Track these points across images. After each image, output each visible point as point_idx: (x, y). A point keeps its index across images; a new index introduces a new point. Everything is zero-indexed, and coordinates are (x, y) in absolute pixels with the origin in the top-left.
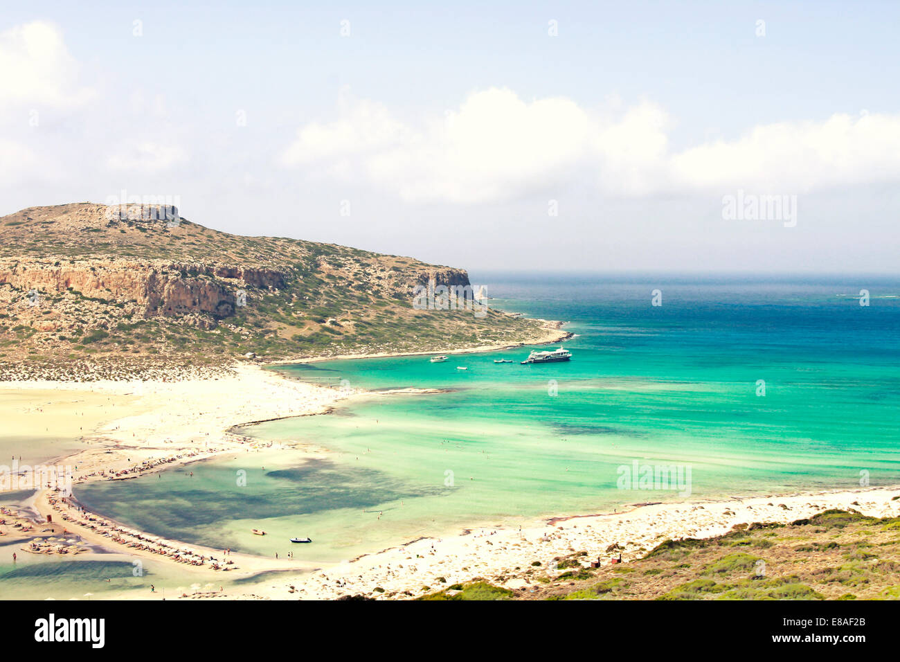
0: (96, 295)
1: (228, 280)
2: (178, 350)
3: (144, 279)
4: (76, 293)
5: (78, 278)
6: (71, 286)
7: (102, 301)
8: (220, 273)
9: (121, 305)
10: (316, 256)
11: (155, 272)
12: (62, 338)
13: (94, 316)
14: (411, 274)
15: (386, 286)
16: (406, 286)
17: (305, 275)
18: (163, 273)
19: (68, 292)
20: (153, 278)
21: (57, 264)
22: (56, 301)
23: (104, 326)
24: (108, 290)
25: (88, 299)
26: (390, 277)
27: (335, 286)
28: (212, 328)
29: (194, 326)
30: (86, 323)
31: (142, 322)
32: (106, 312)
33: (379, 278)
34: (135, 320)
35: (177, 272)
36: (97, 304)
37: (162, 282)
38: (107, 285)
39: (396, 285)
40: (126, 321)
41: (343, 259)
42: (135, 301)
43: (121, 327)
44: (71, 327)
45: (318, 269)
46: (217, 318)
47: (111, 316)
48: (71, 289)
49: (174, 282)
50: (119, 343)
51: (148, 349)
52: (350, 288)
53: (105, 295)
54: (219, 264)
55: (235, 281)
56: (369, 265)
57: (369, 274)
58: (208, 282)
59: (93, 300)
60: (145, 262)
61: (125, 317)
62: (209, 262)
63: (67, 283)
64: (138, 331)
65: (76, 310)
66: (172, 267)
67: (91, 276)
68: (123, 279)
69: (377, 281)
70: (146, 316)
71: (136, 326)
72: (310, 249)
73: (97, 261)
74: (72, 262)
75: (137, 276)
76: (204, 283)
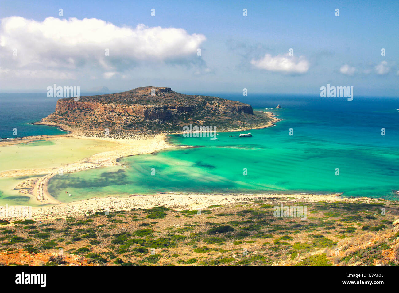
0: (133, 115)
1: (171, 110)
2: (149, 130)
3: (144, 111)
4: (128, 114)
5: (129, 110)
6: (128, 112)
7: (134, 116)
8: (170, 108)
9: (138, 118)
10: (206, 101)
11: (148, 109)
12: (121, 126)
13: (131, 120)
14: (231, 107)
15: (223, 110)
16: (228, 110)
17: (199, 107)
18: (150, 109)
19: (127, 114)
20: (147, 110)
21: (125, 107)
22: (124, 116)
23: (133, 123)
24: (136, 113)
25: (131, 115)
26: (225, 107)
27: (207, 110)
28: (162, 123)
29: (157, 123)
30: (128, 122)
31: (143, 122)
32: (134, 119)
33: (221, 108)
34: (141, 121)
35: (153, 109)
36: (132, 117)
37: (149, 112)
38: (135, 112)
39: (226, 110)
40: (138, 121)
41: (214, 102)
42: (142, 116)
43: (137, 123)
44: (124, 123)
45: (205, 105)
46: (164, 120)
47: (135, 120)
48: (127, 113)
49: (152, 112)
50: (134, 127)
51: (141, 129)
52: (212, 111)
53: (135, 115)
54: (171, 105)
55: (174, 110)
56: (220, 104)
57: (219, 107)
58: (162, 111)
59: (132, 116)
60: (145, 106)
61: (139, 120)
62: (168, 105)
63: (127, 111)
64: (141, 124)
65: (127, 118)
66: (153, 108)
67: (132, 110)
68: (139, 111)
69: (220, 109)
70: (144, 120)
71: (140, 123)
72: (205, 99)
73: (134, 106)
74: (128, 106)
75: (143, 110)
76: (161, 112)
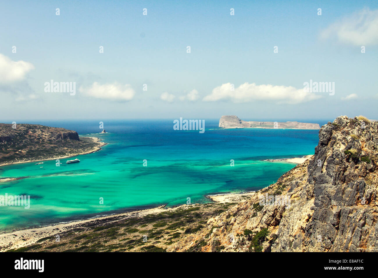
10: (28, 129)
14: (56, 134)
15: (47, 138)
16: (53, 138)
17: (20, 136)
26: (49, 135)
27: (30, 139)
33: (46, 136)
39: (50, 137)
41: (37, 130)
45: (27, 134)
52: (35, 139)
56: (44, 132)
57: (43, 134)
69: (44, 137)
72: (27, 127)
